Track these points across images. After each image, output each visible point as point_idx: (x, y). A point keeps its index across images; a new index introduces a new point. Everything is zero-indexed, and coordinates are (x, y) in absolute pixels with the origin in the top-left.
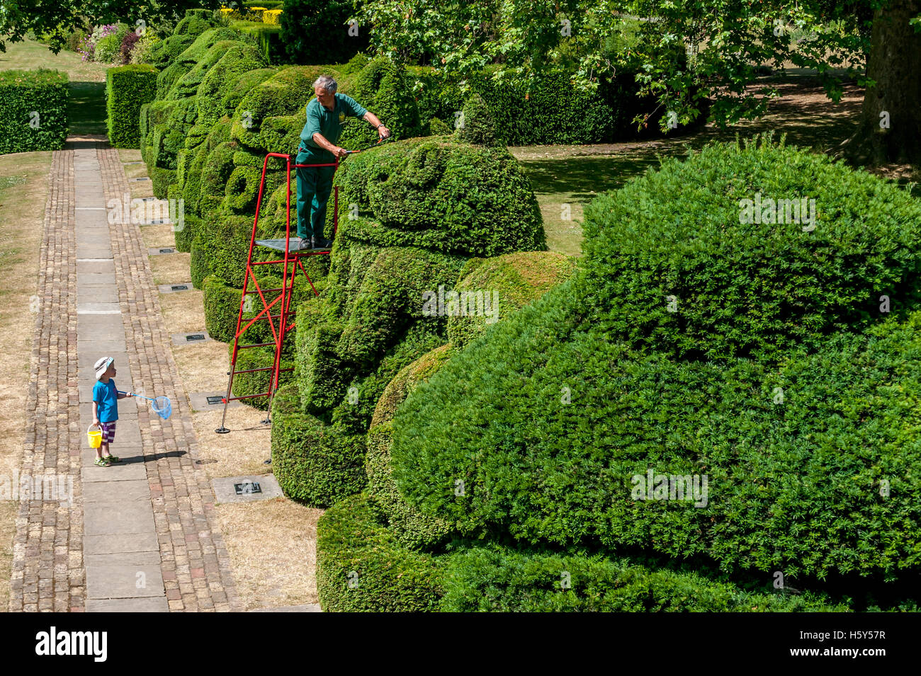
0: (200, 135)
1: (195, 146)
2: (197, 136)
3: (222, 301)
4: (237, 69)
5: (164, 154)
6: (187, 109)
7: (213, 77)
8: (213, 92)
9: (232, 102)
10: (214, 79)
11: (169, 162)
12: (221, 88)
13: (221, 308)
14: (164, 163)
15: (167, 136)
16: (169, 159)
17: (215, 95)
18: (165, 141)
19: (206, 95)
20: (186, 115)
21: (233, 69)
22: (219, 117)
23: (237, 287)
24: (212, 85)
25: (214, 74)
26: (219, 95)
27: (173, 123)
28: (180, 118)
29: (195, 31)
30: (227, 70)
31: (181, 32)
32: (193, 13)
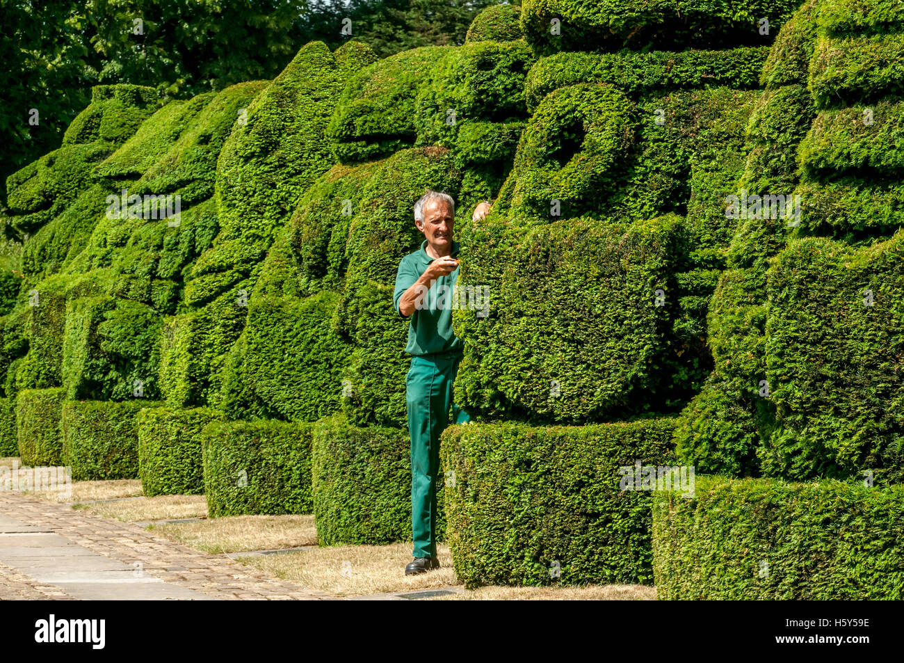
0: (230, 267)
1: (218, 294)
2: (220, 269)
3: (526, 464)
4: (327, 93)
5: (101, 362)
6: (160, 247)
7: (265, 115)
8: (265, 151)
9: (358, 121)
10: (270, 120)
11: (114, 382)
12: (286, 140)
13: (521, 487)
14: (100, 385)
15: (109, 314)
16: (113, 374)
17: (273, 159)
18: (103, 328)
19: (247, 159)
20: (157, 260)
21: (317, 94)
22: (283, 213)
23: (567, 421)
24: (265, 133)
25: (268, 107)
26: (281, 158)
27: (120, 285)
28: (142, 269)
29: (117, 132)
30: (299, 96)
31: (82, 137)
32: (109, 94)
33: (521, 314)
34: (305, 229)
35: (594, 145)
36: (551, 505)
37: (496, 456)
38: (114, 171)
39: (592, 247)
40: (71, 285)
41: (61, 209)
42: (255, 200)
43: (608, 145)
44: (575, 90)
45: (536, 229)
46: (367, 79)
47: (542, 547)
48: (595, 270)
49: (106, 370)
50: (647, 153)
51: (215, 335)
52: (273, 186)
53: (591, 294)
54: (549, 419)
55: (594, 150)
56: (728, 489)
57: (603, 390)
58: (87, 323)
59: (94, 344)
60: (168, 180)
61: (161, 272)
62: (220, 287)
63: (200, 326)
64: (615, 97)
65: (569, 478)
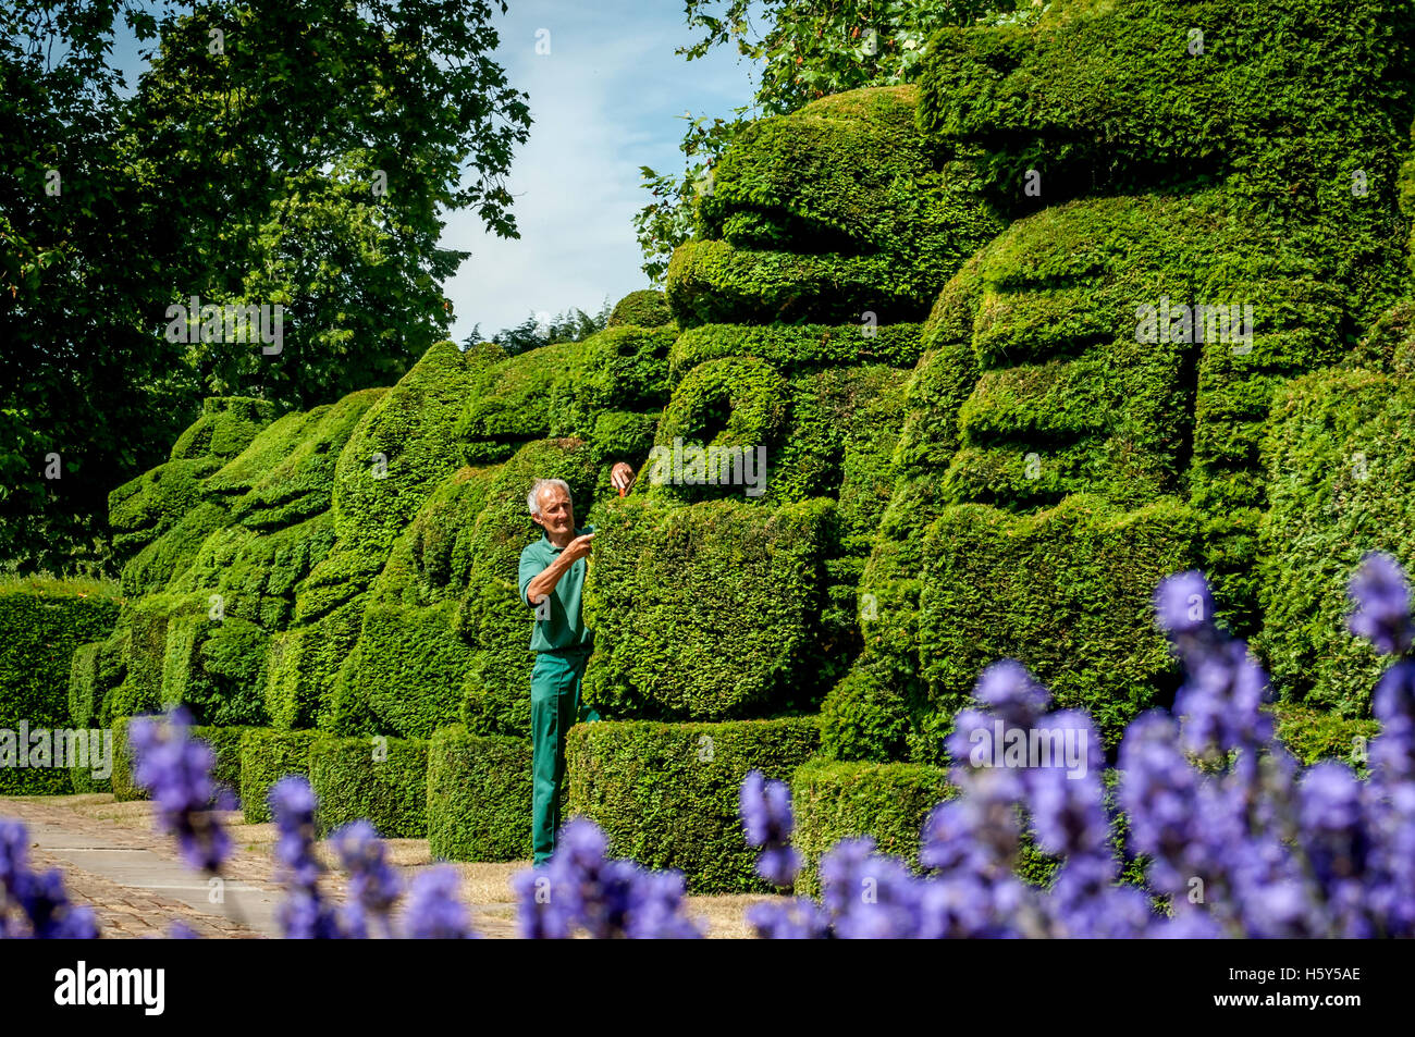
0: (346, 579)
1: (332, 608)
2: (336, 582)
3: (657, 763)
4: (456, 395)
5: (203, 684)
6: (271, 562)
7: (388, 417)
9: (489, 420)
10: (394, 422)
11: (217, 706)
12: (410, 445)
13: (652, 788)
14: (202, 708)
15: (214, 632)
16: (216, 697)
17: (396, 464)
18: (207, 647)
20: (267, 576)
21: (445, 397)
22: (405, 522)
23: (704, 717)
24: (388, 437)
25: (392, 408)
26: (404, 464)
27: (227, 602)
28: (252, 585)
29: (230, 448)
30: (426, 398)
31: (192, 452)
32: (222, 407)
33: (657, 601)
34: (428, 533)
35: (741, 423)
36: (684, 807)
37: (626, 755)
38: (224, 485)
39: (736, 531)
40: (174, 605)
41: (167, 527)
42: (376, 508)
43: (756, 423)
44: (723, 364)
45: (677, 511)
46: (500, 376)
47: (673, 853)
48: (738, 556)
49: (209, 692)
50: (797, 433)
51: (327, 653)
52: (395, 493)
53: (736, 582)
54: (684, 715)
55: (741, 429)
56: (875, 774)
57: (743, 685)
58: (190, 642)
59: (196, 664)
60: (283, 490)
61: (272, 589)
62: (334, 601)
63: (312, 642)
64: (765, 372)
65: (704, 779)
